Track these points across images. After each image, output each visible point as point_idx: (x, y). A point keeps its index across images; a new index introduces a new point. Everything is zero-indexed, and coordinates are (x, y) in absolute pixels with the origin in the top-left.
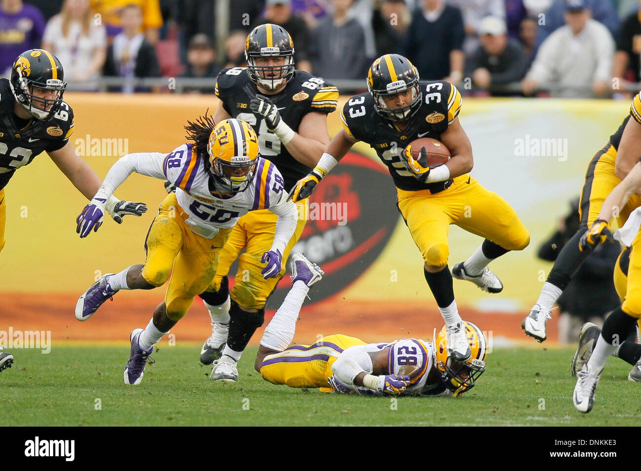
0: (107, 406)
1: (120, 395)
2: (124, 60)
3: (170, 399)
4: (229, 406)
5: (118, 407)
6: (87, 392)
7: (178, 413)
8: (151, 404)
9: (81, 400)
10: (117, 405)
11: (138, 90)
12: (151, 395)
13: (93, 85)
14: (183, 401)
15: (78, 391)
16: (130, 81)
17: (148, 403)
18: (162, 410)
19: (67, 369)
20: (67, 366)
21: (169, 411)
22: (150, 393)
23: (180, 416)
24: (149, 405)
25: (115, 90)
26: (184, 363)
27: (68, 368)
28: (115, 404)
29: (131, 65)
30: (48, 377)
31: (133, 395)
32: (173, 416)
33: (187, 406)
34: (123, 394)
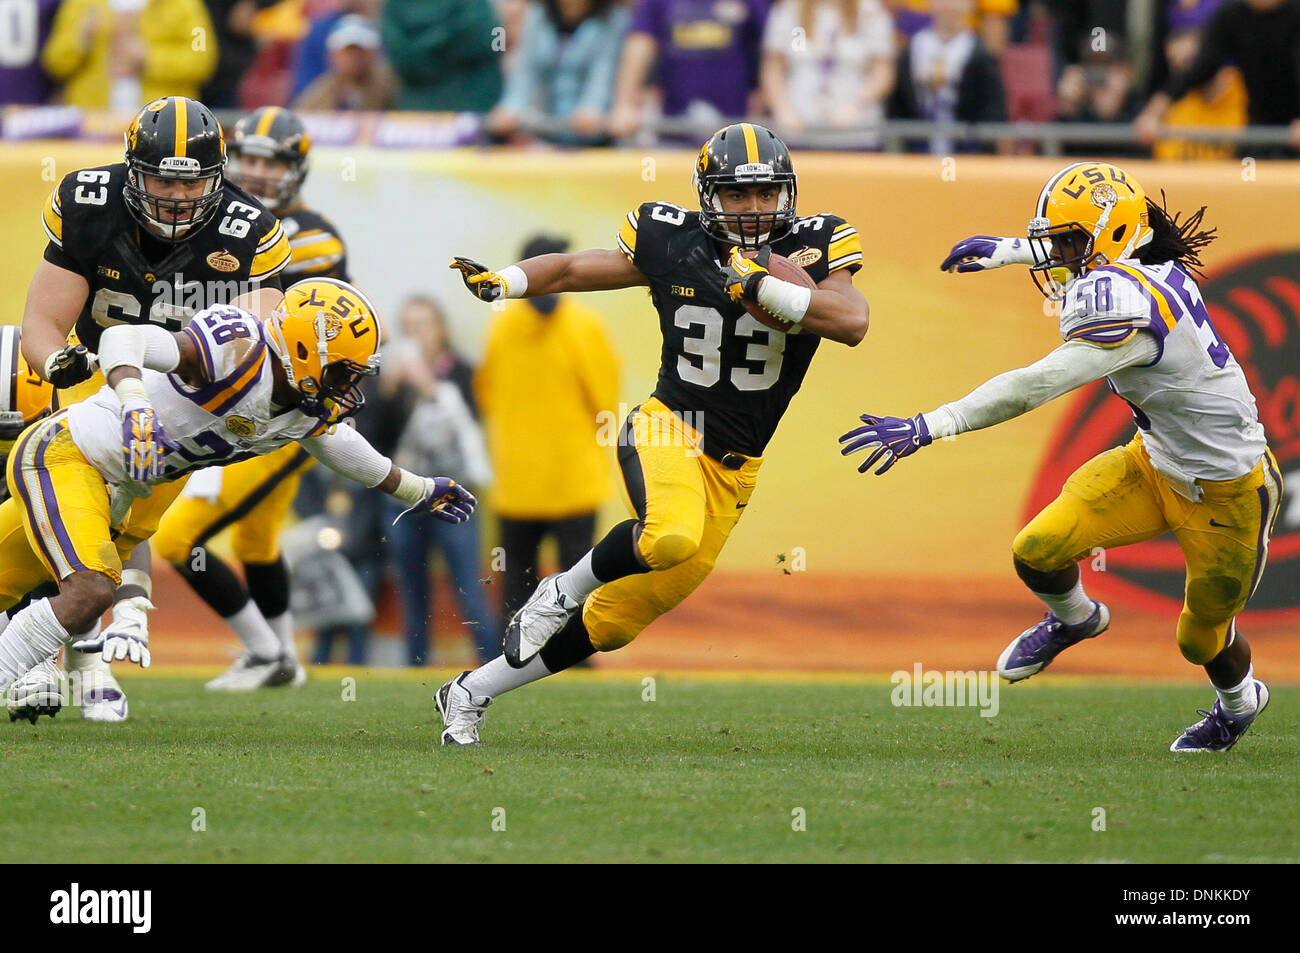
0: (897, 808)
1: (925, 787)
2: (933, 86)
3: (1030, 795)
4: (1154, 810)
5: (920, 811)
6: (856, 779)
7: (1048, 824)
8: (991, 806)
9: (842, 797)
10: (917, 808)
11: (962, 148)
12: (990, 785)
13: (869, 138)
14: (1057, 800)
15: (836, 778)
16: (944, 129)
17: (984, 802)
18: (1013, 818)
19: (815, 733)
20: (814, 725)
21: (1028, 819)
22: (987, 783)
23: (1051, 829)
24: (986, 808)
25: (917, 147)
26: (1060, 719)
27: (816, 730)
28: (914, 806)
29: (948, 95)
30: (774, 748)
31: (952, 787)
32: (1036, 830)
33: (1068, 809)
34: (932, 784)
